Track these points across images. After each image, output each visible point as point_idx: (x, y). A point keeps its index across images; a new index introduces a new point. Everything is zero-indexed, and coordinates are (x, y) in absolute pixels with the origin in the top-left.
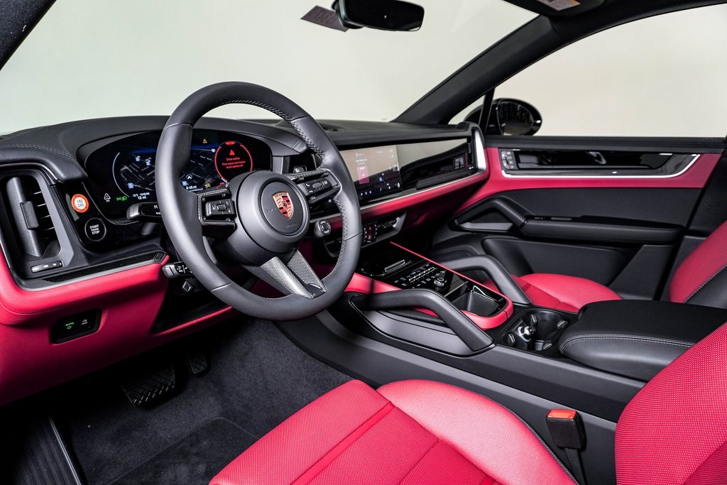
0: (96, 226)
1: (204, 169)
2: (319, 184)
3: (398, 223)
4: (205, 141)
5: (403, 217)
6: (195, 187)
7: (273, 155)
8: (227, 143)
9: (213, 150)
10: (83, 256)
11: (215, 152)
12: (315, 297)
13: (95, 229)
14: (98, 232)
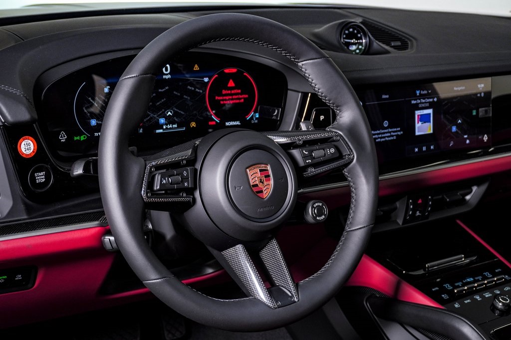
0: (42, 174)
1: (190, 104)
2: (321, 152)
3: (474, 195)
4: (196, 68)
5: (484, 188)
6: (175, 126)
7: (289, 88)
8: (227, 71)
9: (206, 80)
10: (22, 207)
11: (208, 82)
12: (279, 307)
13: (40, 177)
14: (44, 180)
